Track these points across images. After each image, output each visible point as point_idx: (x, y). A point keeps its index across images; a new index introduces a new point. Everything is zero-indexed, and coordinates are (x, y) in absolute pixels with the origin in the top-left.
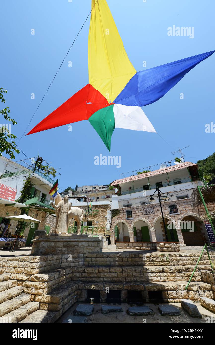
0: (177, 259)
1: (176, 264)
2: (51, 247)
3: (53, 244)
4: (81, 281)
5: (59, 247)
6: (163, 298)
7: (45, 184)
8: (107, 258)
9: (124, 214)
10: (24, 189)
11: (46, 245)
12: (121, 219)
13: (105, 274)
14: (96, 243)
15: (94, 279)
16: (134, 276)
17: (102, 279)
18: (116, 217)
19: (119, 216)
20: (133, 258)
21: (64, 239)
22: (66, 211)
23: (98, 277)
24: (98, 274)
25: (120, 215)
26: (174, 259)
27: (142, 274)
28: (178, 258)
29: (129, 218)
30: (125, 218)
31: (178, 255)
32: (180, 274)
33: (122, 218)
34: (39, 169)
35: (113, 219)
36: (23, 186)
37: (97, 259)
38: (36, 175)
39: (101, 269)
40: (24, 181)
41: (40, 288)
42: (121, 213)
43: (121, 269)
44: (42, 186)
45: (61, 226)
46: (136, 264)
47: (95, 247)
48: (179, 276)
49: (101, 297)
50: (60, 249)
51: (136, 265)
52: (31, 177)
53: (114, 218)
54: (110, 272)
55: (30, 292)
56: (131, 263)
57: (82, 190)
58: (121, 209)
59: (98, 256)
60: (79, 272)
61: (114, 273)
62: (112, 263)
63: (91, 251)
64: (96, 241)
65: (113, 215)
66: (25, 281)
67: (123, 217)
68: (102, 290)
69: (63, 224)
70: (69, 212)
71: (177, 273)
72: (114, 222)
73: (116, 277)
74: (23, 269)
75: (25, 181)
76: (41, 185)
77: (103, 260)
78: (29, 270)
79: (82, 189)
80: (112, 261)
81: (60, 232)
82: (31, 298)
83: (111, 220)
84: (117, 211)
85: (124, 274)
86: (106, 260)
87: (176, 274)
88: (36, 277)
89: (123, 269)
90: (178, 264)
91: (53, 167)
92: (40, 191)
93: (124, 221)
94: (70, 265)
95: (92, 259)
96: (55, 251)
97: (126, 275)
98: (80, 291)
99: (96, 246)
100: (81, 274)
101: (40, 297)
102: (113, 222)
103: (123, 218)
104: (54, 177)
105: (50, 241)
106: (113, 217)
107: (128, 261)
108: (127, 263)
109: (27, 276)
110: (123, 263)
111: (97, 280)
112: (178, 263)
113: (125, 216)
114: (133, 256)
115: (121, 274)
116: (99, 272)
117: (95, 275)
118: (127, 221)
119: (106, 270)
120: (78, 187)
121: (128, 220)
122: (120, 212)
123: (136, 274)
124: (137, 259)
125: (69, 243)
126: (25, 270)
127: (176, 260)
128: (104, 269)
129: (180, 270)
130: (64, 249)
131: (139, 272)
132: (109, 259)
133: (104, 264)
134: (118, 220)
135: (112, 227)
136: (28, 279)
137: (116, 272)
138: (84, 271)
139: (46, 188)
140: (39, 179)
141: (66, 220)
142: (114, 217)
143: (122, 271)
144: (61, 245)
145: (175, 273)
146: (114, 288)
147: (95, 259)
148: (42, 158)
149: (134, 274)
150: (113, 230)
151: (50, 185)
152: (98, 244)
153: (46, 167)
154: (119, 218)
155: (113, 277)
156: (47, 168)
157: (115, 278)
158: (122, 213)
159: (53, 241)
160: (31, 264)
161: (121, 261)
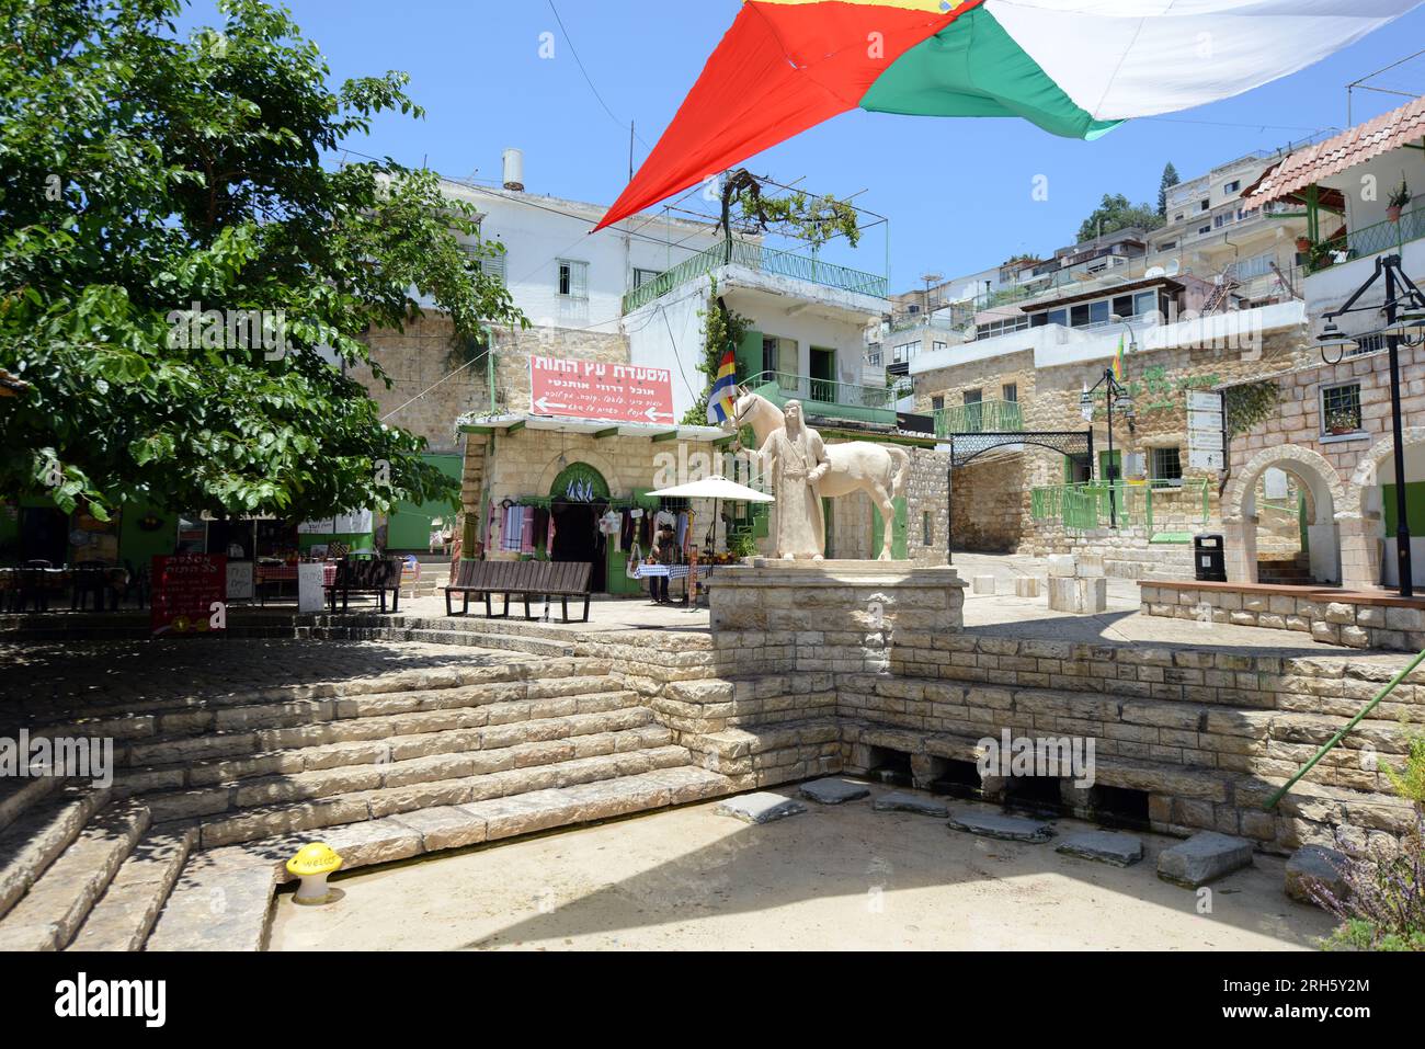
0: (1322, 685)
1: (1314, 707)
2: (748, 606)
3: (752, 597)
4: (866, 719)
5: (779, 608)
6: (1150, 816)
7: (805, 304)
8: (974, 651)
9: (1309, 406)
10: (712, 353)
11: (728, 598)
12: (1287, 441)
13: (949, 708)
14: (942, 593)
15: (908, 719)
16: (1059, 728)
17: (935, 722)
18: (1258, 428)
19: (1273, 425)
20: (1086, 664)
21: (793, 580)
22: (800, 472)
23: (923, 714)
24: (922, 706)
25: (1281, 416)
26: (1306, 686)
27: (1099, 724)
28: (1328, 683)
29: (1336, 431)
30: (1313, 434)
31: (1335, 667)
32: (1290, 750)
33: (1294, 436)
34: (767, 224)
35: (1233, 445)
36: (703, 339)
37: (935, 653)
38: (740, 273)
39: (932, 688)
40: (700, 314)
41: (686, 717)
42: (1284, 401)
43: (1008, 698)
44: (794, 314)
45: (788, 530)
46: (1099, 687)
47: (938, 609)
48: (1284, 755)
49: (914, 772)
50: (782, 613)
51: (1098, 692)
52: (722, 291)
53: (1240, 434)
54: (964, 704)
55: (667, 723)
56: (1075, 681)
57: (1205, 205)
58: (1289, 380)
59: (938, 644)
60: (857, 692)
61: (980, 706)
62: (993, 674)
63: (916, 624)
64: (943, 588)
65: (1234, 420)
66: (655, 695)
67: (1301, 425)
68: (915, 754)
69: (795, 522)
70: (816, 472)
71: (1271, 742)
72: (1243, 463)
73: (989, 723)
74: (645, 665)
75: (704, 317)
76: (788, 311)
77: (957, 658)
78: (658, 669)
79: (1197, 196)
80: (995, 665)
81: (790, 550)
82: (672, 738)
83: (1225, 453)
84: (1261, 392)
85: (1020, 716)
86: (970, 659)
87: (1266, 746)
88: (675, 688)
89: (1020, 696)
90: (1326, 708)
91: (824, 194)
92: (796, 343)
93: (1302, 453)
94: (829, 667)
95: (917, 652)
96: (765, 617)
97: (1030, 721)
98: (848, 747)
99: (942, 605)
100: (863, 698)
101: (689, 738)
102: (1235, 458)
103: (1302, 435)
104: (853, 244)
105: (739, 587)
106: (1233, 433)
107: (1061, 673)
108: (1057, 680)
109: (657, 685)
110: (1038, 677)
111: (919, 724)
112: (1327, 703)
113: (1312, 420)
114: (1088, 654)
115: (1010, 713)
116: (926, 699)
117: (912, 707)
118: (1324, 454)
119: (955, 692)
120: (1183, 179)
121: (1333, 448)
122: (1282, 395)
123: (1069, 721)
124: (1102, 666)
125: (814, 593)
126: (650, 670)
127: (1316, 692)
128: (942, 691)
129: (1294, 731)
130: (798, 613)
131: (1087, 716)
132: (983, 658)
133: (962, 675)
134: (1265, 447)
135: (1232, 492)
136: (660, 691)
137: (987, 706)
138: (874, 688)
139: (826, 317)
140: (761, 289)
141: (803, 504)
142: (1244, 430)
143: (1014, 704)
144: (784, 600)
145: (1266, 741)
146: (956, 753)
147: (925, 653)
148: (746, 173)
149: (1060, 720)
150: (1237, 510)
151: (836, 298)
152: (950, 596)
153: (793, 206)
154: (1271, 436)
155: (977, 722)
156: (800, 207)
157: (985, 726)
158: (1295, 399)
159: (751, 587)
160: (660, 656)
161: (1033, 667)
